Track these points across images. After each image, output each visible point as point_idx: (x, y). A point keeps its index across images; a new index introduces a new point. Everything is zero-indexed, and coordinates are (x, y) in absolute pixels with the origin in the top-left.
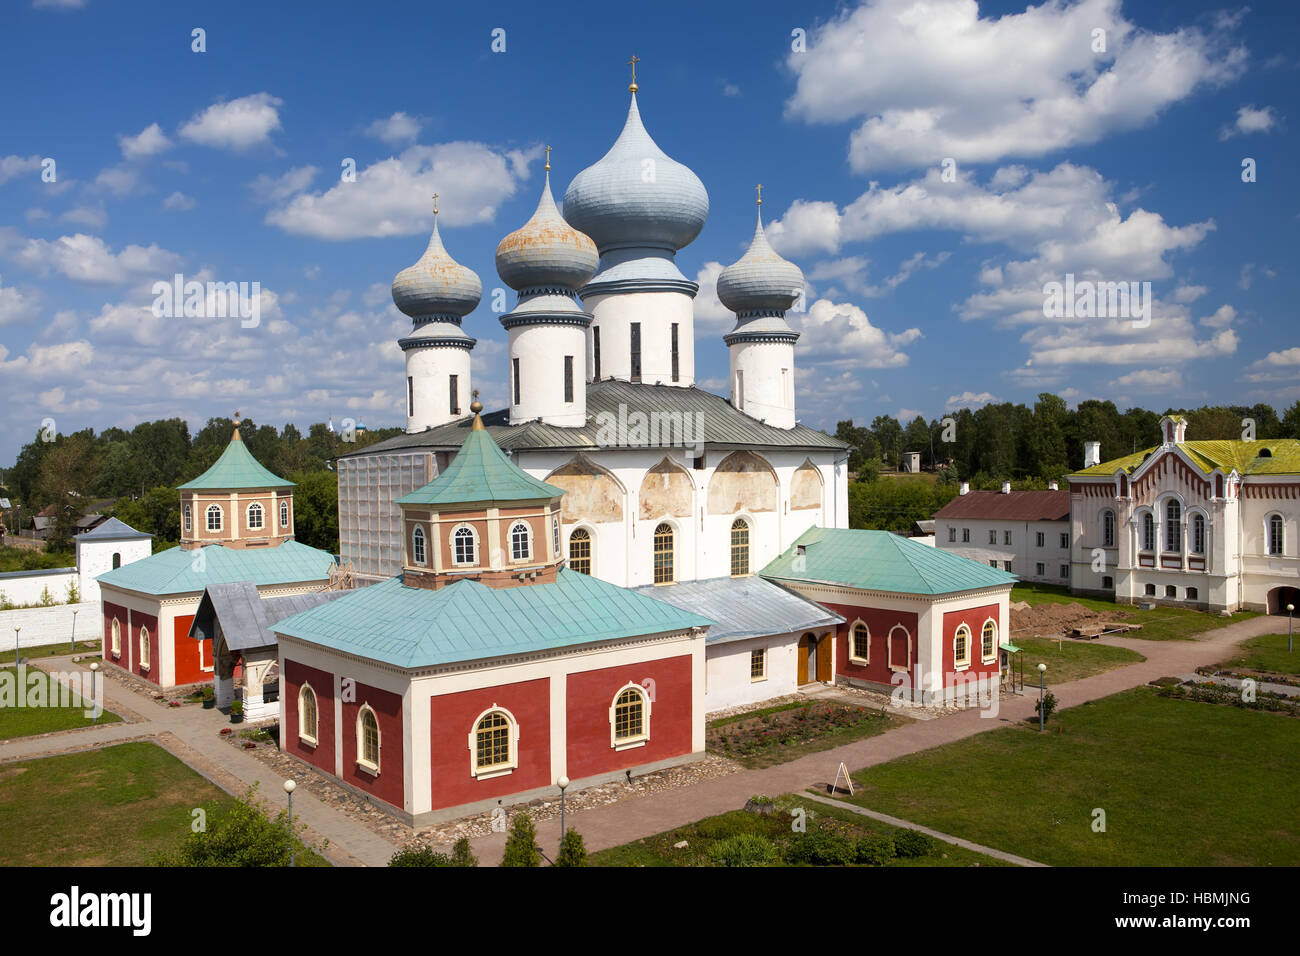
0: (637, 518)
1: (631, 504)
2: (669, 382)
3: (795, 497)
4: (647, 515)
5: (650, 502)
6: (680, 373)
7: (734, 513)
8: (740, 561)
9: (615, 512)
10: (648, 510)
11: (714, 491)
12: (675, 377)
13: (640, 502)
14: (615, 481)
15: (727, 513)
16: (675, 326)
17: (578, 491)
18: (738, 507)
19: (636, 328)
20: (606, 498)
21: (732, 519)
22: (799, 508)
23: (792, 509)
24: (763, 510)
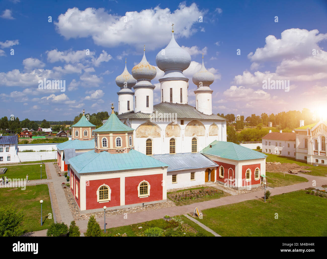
0: (165, 136)
1: (163, 133)
2: (179, 103)
3: (210, 132)
4: (167, 136)
5: (168, 133)
6: (183, 101)
7: (192, 136)
8: (194, 149)
9: (159, 135)
10: (168, 135)
11: (187, 130)
12: (181, 101)
13: (166, 133)
14: (158, 127)
15: (190, 136)
16: (181, 89)
17: (148, 129)
18: (194, 135)
19: (171, 89)
20: (156, 131)
21: (192, 138)
22: (211, 135)
23: (209, 136)
24: (201, 136)
